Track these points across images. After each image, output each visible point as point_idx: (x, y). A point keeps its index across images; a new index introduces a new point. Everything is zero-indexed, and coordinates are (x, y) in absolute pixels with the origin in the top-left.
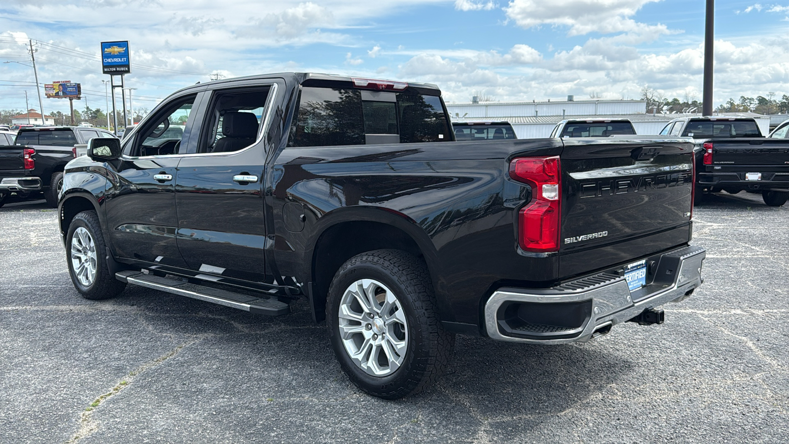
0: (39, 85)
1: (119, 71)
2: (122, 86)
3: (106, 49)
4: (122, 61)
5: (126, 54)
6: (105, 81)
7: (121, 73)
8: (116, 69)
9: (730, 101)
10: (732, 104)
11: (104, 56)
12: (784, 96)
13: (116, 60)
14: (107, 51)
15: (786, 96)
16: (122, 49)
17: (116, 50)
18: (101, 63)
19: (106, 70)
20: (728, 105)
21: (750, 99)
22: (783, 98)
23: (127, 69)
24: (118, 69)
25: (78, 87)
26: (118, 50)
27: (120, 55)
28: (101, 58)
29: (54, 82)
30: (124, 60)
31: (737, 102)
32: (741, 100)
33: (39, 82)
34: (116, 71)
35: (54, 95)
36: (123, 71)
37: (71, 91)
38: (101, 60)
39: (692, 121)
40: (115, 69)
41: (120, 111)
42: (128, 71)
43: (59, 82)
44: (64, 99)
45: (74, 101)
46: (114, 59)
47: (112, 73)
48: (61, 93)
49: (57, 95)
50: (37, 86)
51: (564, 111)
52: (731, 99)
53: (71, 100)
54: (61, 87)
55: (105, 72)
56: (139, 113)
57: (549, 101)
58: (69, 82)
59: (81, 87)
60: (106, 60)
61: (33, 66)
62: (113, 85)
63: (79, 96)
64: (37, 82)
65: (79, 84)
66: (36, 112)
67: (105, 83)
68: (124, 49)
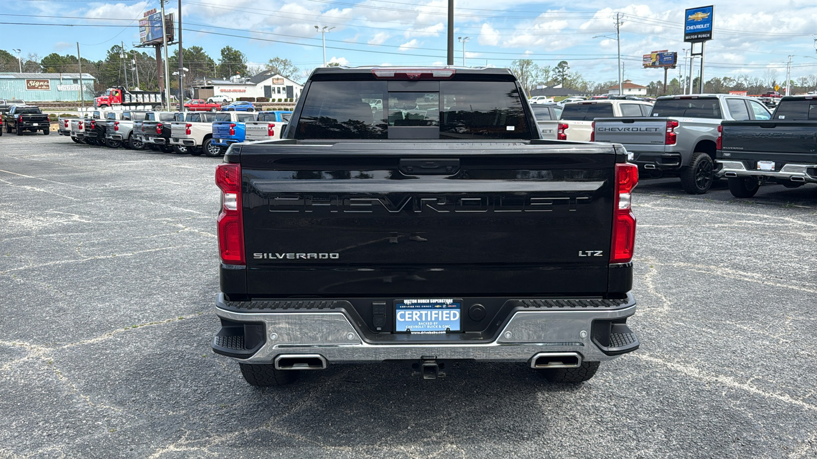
0: (620, 57)
1: (700, 38)
2: (701, 54)
3: (690, 16)
4: (705, 27)
5: (710, 20)
6: (686, 49)
7: (703, 40)
8: (698, 36)
11: (688, 23)
13: (699, 27)
14: (690, 18)
16: (706, 15)
17: (700, 15)
18: (683, 30)
19: (687, 38)
23: (708, 35)
24: (699, 36)
25: (675, 56)
26: (702, 16)
27: (704, 21)
28: (684, 25)
29: (652, 52)
30: (707, 25)
33: (620, 54)
34: (698, 38)
35: (651, 65)
36: (705, 38)
37: (667, 60)
38: (684, 28)
40: (696, 37)
41: (720, 79)
42: (710, 38)
43: (657, 52)
44: (660, 68)
45: (669, 70)
46: (697, 26)
47: (693, 41)
48: (657, 63)
49: (653, 65)
50: (619, 58)
53: (666, 69)
54: (658, 57)
55: (686, 40)
56: (738, 80)
58: (667, 51)
59: (678, 55)
60: (688, 28)
61: (617, 39)
62: (693, 53)
63: (674, 65)
64: (619, 54)
65: (676, 53)
66: (631, 82)
67: (685, 51)
68: (709, 14)
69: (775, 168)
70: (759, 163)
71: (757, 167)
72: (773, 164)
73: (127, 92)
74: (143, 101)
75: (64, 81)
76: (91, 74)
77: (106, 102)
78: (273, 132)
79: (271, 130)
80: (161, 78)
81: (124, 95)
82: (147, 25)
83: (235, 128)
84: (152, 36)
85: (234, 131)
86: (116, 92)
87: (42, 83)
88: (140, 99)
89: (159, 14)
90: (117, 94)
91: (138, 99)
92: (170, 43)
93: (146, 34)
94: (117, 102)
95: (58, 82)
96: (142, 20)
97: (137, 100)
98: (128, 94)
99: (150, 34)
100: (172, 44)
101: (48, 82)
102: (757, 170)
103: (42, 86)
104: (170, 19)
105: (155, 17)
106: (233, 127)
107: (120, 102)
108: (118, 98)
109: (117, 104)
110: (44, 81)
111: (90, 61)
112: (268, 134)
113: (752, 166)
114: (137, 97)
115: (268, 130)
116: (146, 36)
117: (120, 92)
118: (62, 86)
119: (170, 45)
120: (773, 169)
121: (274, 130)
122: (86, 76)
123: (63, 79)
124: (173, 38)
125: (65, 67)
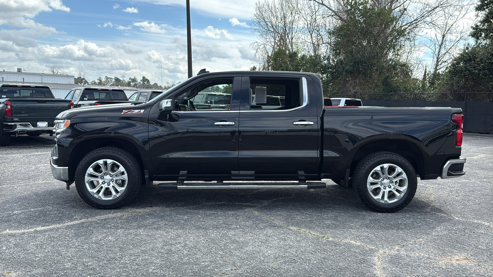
9: (99, 78)
10: (100, 81)
12: (130, 78)
15: (131, 78)
20: (98, 81)
21: (111, 78)
22: (130, 79)
31: (103, 80)
32: (106, 78)
39: (86, 89)
51: (24, 79)
52: (100, 77)
57: (4, 71)
69: (48, 125)
70: (38, 123)
71: (37, 125)
72: (47, 123)
102: (37, 127)
113: (35, 125)
120: (47, 126)
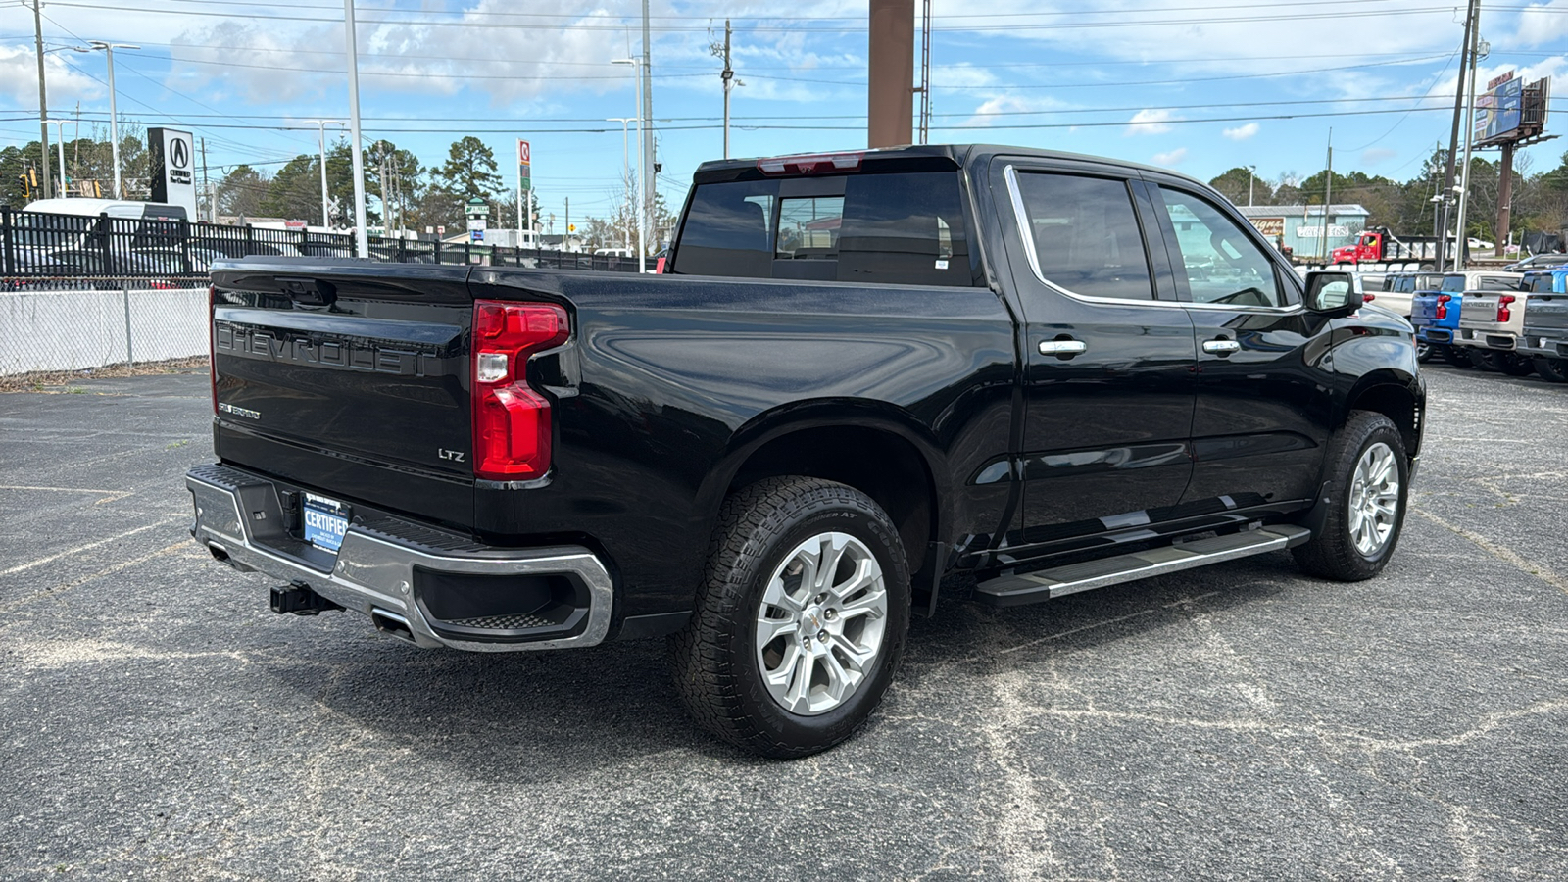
73: (1393, 238)
74: (1423, 255)
75: (1312, 220)
76: (1363, 206)
77: (1349, 257)
78: (1509, 313)
79: (1505, 310)
80: (1505, 210)
81: (1386, 244)
82: (1491, 106)
83: (1448, 305)
84: (1498, 127)
85: (1445, 311)
86: (1372, 239)
87: (1271, 224)
88: (1417, 253)
89: (1517, 82)
90: (1374, 243)
91: (1414, 253)
92: (1534, 138)
93: (1487, 124)
94: (1370, 257)
95: (1299, 221)
96: (1484, 96)
97: (1411, 254)
98: (1394, 241)
99: (1494, 124)
100: (1539, 140)
101: (1282, 222)
103: (1270, 228)
104: (1541, 90)
105: (1508, 88)
106: (1444, 301)
107: (1376, 258)
108: (1374, 250)
109: (1370, 261)
110: (1276, 220)
111: (1392, 182)
112: (1496, 318)
114: (1411, 248)
115: (1497, 310)
116: (1485, 128)
117: (1378, 238)
118: (1306, 228)
119: (1535, 142)
121: (1512, 309)
122: (1354, 209)
123: (1310, 216)
124: (1541, 129)
125: (1341, 195)
